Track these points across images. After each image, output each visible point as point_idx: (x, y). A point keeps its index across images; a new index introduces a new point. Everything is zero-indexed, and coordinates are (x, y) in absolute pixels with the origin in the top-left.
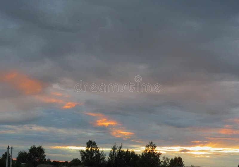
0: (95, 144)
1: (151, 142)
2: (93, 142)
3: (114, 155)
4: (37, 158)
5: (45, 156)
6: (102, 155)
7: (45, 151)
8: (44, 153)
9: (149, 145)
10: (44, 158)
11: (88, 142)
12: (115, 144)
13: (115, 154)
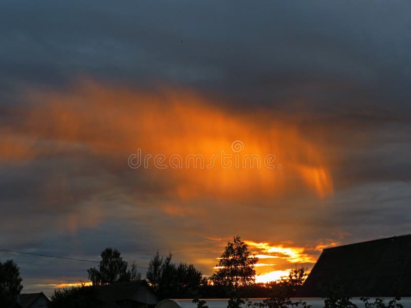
0: (119, 254)
1: (236, 237)
2: (113, 250)
3: (156, 275)
4: (5, 286)
5: (21, 280)
6: (134, 276)
7: (20, 271)
8: (18, 274)
9: (234, 243)
10: (20, 284)
11: (104, 252)
12: (158, 253)
13: (159, 273)
